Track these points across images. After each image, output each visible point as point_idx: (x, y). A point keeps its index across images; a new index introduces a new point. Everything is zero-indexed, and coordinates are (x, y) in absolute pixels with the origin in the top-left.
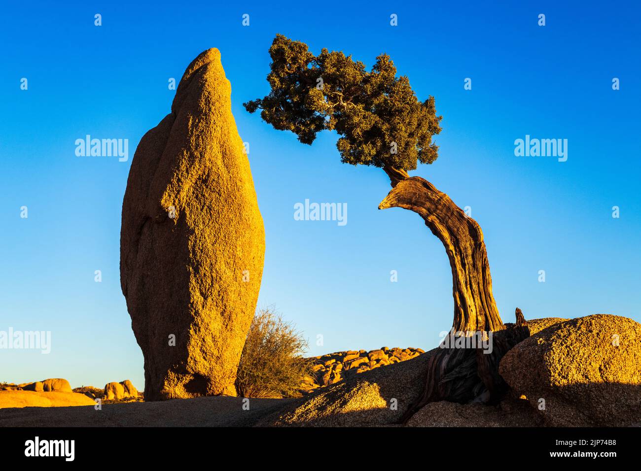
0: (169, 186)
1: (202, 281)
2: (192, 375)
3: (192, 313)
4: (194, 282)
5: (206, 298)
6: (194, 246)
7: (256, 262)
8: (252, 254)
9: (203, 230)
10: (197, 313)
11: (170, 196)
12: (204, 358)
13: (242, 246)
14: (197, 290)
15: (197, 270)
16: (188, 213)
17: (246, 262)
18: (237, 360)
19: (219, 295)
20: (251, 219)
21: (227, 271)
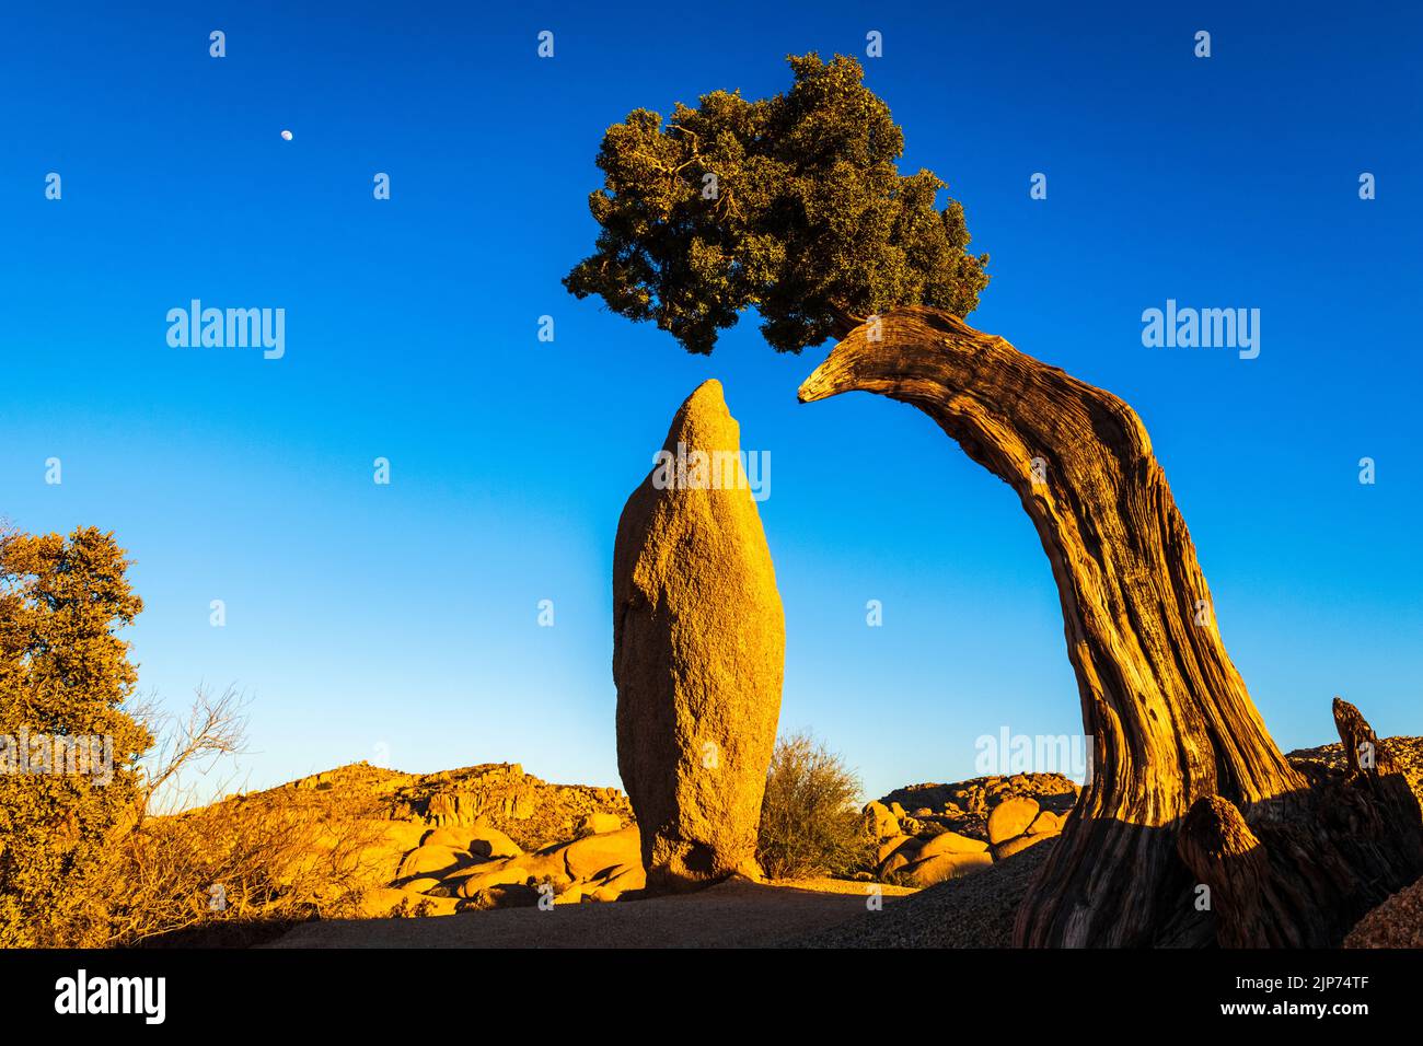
0: (643, 553)
1: (691, 691)
2: (689, 842)
3: (680, 743)
4: (681, 694)
5: (698, 719)
6: (678, 639)
7: (770, 661)
8: (762, 648)
9: (688, 614)
10: (686, 742)
11: (644, 568)
12: (703, 814)
13: (746, 635)
14: (686, 707)
15: (683, 676)
16: (669, 591)
17: (754, 660)
18: (755, 818)
19: (716, 713)
20: (756, 594)
21: (726, 676)
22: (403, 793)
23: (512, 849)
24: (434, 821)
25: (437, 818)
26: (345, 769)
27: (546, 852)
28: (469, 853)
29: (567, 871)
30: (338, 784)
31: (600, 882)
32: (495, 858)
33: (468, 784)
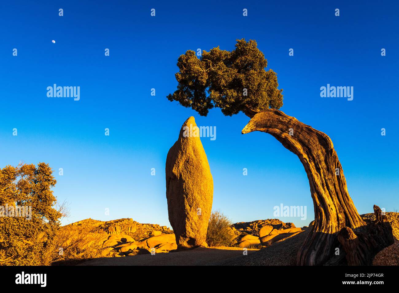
0: (175, 165)
1: (189, 200)
3: (186, 213)
4: (186, 201)
5: (191, 208)
6: (185, 187)
8: (208, 189)
9: (188, 181)
10: (188, 213)
11: (175, 168)
13: (204, 186)
14: (188, 204)
15: (187, 196)
16: (182, 174)
17: (206, 192)
19: (196, 206)
20: (206, 175)
21: (198, 196)
22: (101, 226)
23: (132, 240)
24: (110, 233)
25: (110, 232)
26: (85, 220)
27: (142, 241)
28: (121, 241)
29: (148, 245)
30: (84, 224)
31: (156, 248)
32: (128, 242)
33: (118, 224)
